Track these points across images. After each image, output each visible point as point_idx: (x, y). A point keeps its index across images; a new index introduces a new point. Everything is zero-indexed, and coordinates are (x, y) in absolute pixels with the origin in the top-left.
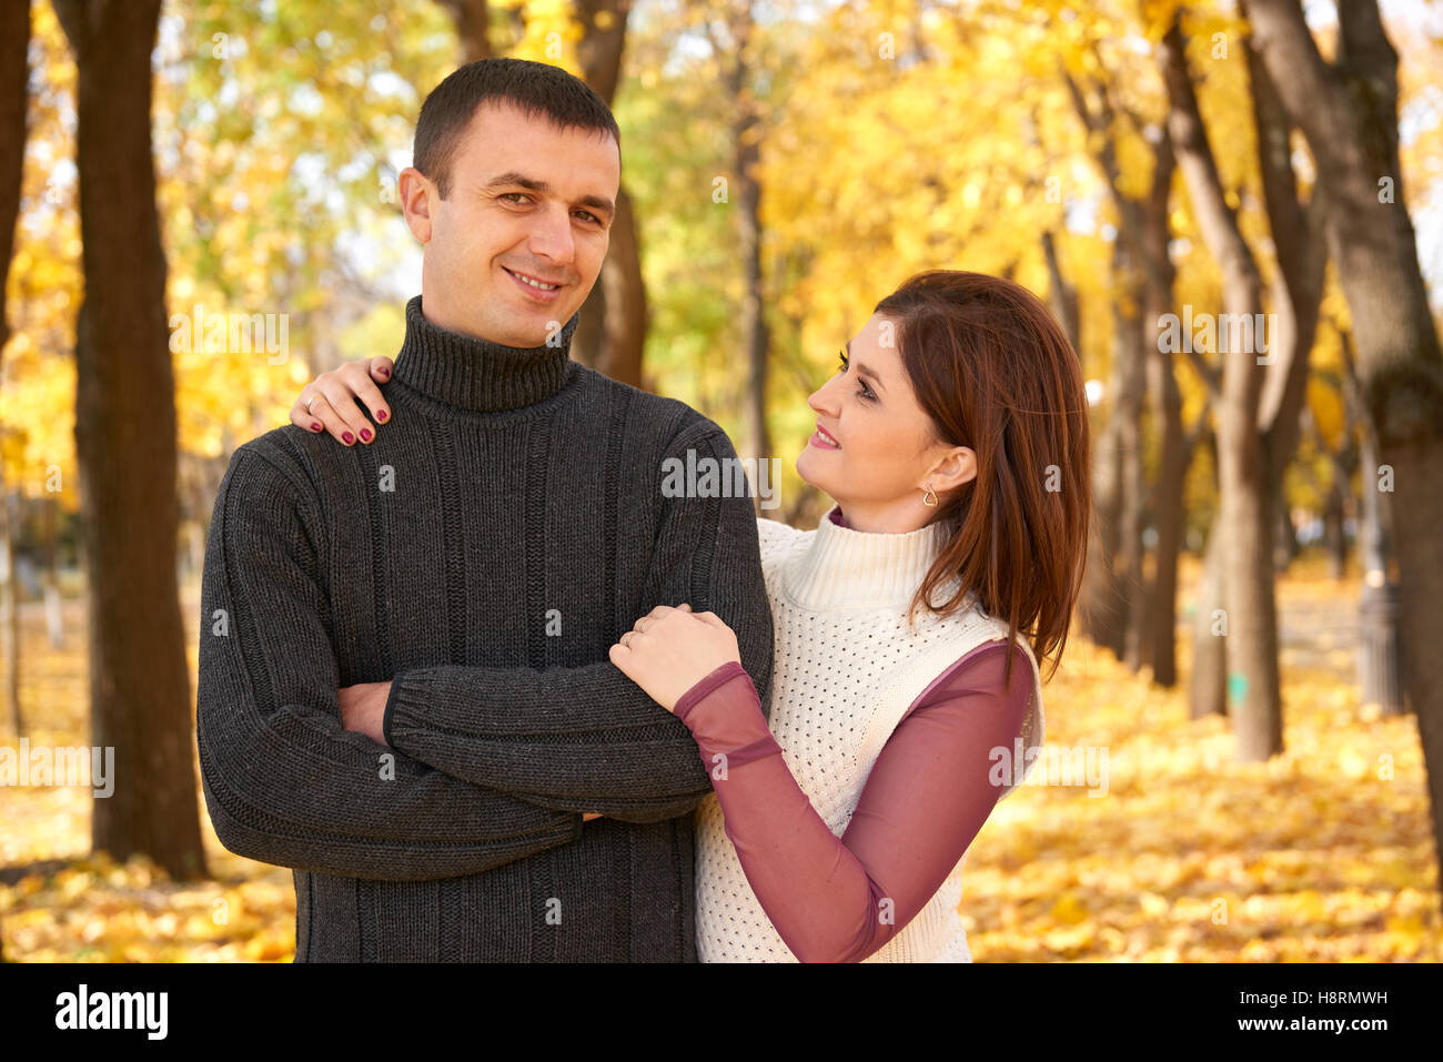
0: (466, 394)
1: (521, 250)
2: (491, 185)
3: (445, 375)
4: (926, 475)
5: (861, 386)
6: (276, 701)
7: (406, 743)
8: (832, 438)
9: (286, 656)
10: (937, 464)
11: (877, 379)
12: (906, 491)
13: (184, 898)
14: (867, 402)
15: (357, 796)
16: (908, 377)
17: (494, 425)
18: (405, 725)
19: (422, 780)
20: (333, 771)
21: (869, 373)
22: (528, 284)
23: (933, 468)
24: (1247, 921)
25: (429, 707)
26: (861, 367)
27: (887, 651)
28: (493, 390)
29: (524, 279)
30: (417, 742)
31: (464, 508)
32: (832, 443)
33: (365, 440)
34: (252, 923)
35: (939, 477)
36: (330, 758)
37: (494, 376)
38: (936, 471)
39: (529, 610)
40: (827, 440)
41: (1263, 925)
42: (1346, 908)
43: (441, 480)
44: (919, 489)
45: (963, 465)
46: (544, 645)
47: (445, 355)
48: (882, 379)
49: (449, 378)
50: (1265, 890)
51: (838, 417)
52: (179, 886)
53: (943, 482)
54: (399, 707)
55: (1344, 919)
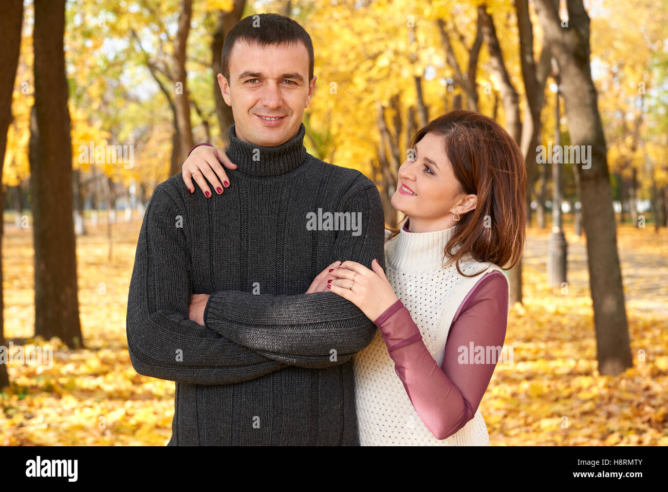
0: (253, 169)
1: (259, 105)
2: (240, 78)
3: (244, 161)
4: (455, 206)
5: (425, 167)
6: (157, 308)
7: (213, 326)
8: (411, 190)
9: (165, 287)
10: (460, 202)
11: (436, 165)
12: (445, 213)
13: (75, 356)
14: (430, 175)
15: (190, 349)
16: (451, 164)
17: (266, 183)
18: (213, 318)
19: (219, 340)
20: (179, 338)
21: (431, 162)
22: (265, 119)
23: (458, 204)
24: (519, 373)
25: (223, 310)
26: (426, 159)
27: (441, 286)
28: (265, 167)
29: (264, 118)
30: (217, 326)
31: (250, 221)
32: (411, 192)
33: (219, 192)
34: (105, 368)
35: (461, 207)
36: (178, 332)
37: (265, 161)
38: (460, 205)
39: (276, 269)
40: (408, 191)
41: (526, 374)
42: (557, 368)
43: (241, 208)
44: (451, 213)
45: (471, 202)
46: (283, 285)
47: (243, 152)
48: (438, 165)
49: (246, 162)
50: (524, 360)
51: (415, 180)
52: (73, 351)
53: (463, 210)
54: (210, 310)
55: (558, 372)
